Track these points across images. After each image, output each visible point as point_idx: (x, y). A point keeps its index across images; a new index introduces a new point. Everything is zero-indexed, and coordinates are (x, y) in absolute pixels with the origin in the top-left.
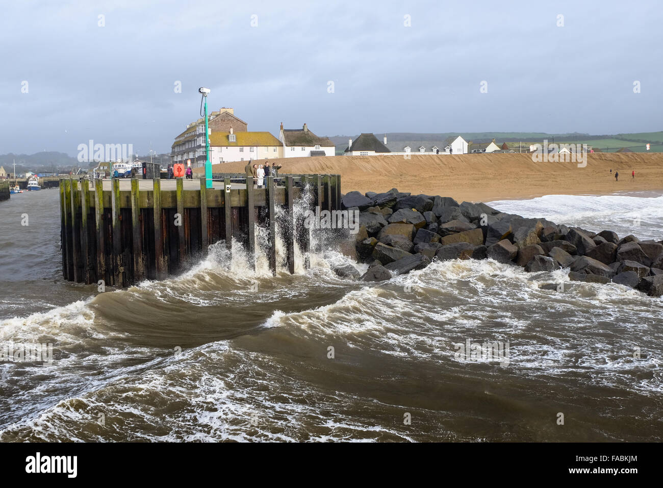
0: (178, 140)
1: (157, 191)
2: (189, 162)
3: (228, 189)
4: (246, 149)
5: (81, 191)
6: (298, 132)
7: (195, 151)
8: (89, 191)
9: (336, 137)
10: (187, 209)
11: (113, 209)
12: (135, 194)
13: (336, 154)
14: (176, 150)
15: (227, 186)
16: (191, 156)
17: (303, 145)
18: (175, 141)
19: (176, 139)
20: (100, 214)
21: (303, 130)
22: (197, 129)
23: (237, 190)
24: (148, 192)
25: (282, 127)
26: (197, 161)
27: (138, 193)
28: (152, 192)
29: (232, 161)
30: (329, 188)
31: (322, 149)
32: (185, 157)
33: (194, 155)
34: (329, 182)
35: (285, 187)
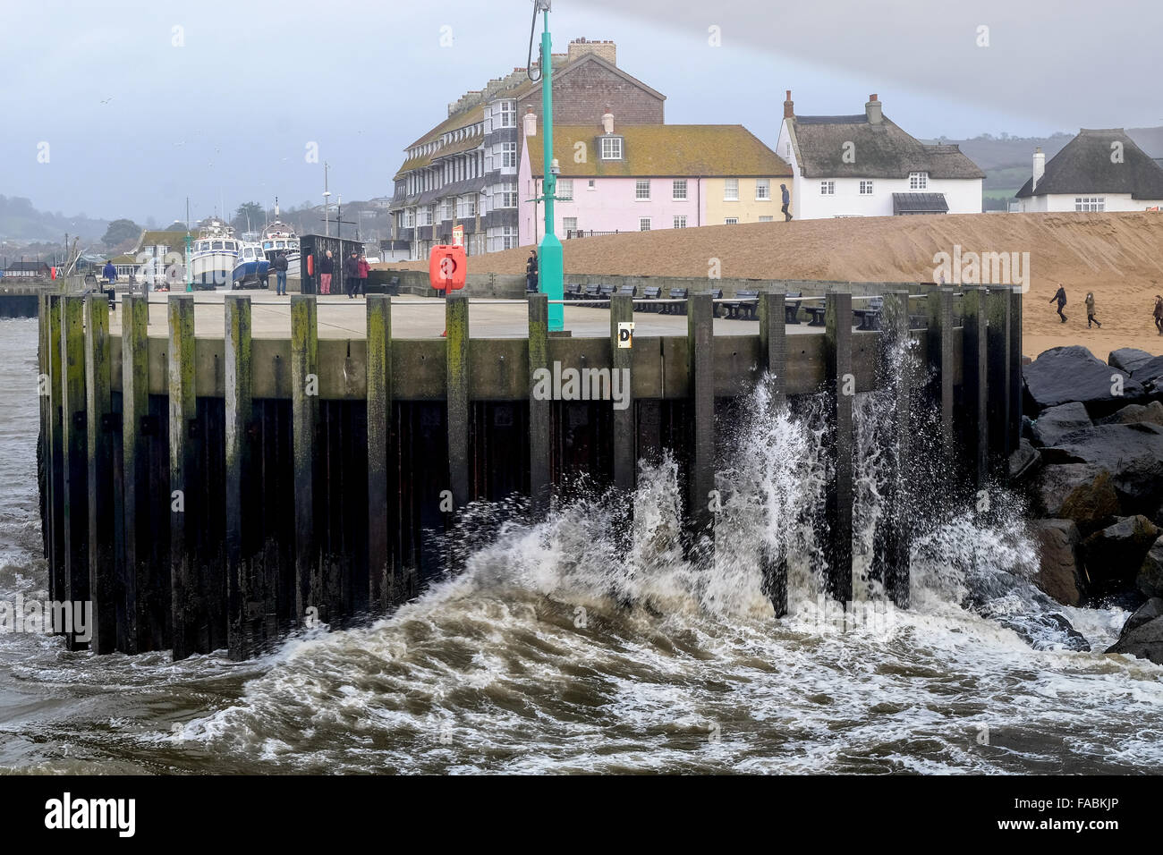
0: (420, 153)
1: (379, 340)
2: (458, 234)
3: (626, 335)
4: (662, 189)
5: (120, 339)
6: (848, 127)
7: (476, 195)
8: (148, 339)
9: (979, 139)
10: (480, 404)
11: (228, 400)
12: (304, 351)
13: (988, 204)
14: (412, 188)
15: (623, 325)
16: (463, 210)
17: (865, 171)
18: (406, 156)
19: (410, 149)
20: (184, 417)
21: (865, 118)
22: (487, 115)
23: (653, 339)
24: (349, 342)
25: (789, 107)
26: (484, 229)
27: (314, 347)
28: (362, 344)
29: (610, 228)
30: (982, 335)
31: (933, 187)
32: (442, 215)
33: (474, 208)
34: (982, 315)
35: (822, 330)
